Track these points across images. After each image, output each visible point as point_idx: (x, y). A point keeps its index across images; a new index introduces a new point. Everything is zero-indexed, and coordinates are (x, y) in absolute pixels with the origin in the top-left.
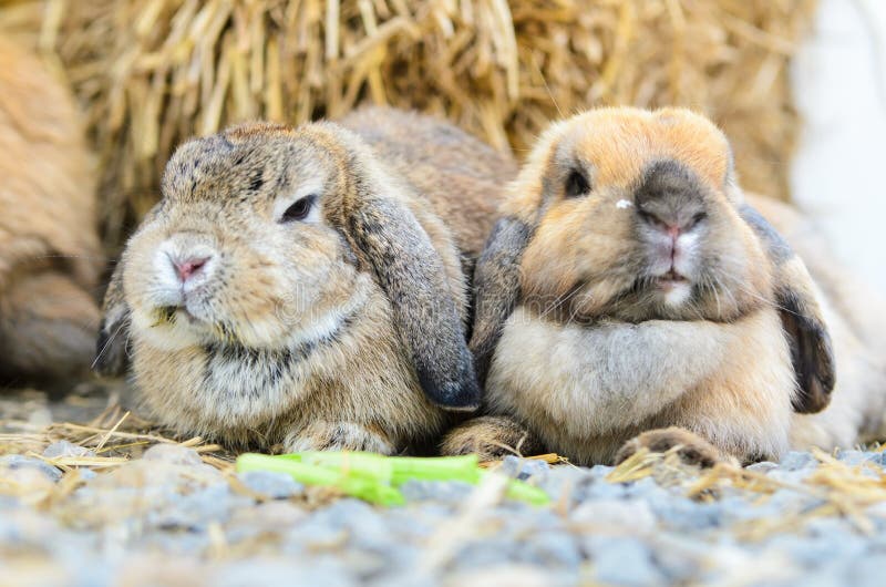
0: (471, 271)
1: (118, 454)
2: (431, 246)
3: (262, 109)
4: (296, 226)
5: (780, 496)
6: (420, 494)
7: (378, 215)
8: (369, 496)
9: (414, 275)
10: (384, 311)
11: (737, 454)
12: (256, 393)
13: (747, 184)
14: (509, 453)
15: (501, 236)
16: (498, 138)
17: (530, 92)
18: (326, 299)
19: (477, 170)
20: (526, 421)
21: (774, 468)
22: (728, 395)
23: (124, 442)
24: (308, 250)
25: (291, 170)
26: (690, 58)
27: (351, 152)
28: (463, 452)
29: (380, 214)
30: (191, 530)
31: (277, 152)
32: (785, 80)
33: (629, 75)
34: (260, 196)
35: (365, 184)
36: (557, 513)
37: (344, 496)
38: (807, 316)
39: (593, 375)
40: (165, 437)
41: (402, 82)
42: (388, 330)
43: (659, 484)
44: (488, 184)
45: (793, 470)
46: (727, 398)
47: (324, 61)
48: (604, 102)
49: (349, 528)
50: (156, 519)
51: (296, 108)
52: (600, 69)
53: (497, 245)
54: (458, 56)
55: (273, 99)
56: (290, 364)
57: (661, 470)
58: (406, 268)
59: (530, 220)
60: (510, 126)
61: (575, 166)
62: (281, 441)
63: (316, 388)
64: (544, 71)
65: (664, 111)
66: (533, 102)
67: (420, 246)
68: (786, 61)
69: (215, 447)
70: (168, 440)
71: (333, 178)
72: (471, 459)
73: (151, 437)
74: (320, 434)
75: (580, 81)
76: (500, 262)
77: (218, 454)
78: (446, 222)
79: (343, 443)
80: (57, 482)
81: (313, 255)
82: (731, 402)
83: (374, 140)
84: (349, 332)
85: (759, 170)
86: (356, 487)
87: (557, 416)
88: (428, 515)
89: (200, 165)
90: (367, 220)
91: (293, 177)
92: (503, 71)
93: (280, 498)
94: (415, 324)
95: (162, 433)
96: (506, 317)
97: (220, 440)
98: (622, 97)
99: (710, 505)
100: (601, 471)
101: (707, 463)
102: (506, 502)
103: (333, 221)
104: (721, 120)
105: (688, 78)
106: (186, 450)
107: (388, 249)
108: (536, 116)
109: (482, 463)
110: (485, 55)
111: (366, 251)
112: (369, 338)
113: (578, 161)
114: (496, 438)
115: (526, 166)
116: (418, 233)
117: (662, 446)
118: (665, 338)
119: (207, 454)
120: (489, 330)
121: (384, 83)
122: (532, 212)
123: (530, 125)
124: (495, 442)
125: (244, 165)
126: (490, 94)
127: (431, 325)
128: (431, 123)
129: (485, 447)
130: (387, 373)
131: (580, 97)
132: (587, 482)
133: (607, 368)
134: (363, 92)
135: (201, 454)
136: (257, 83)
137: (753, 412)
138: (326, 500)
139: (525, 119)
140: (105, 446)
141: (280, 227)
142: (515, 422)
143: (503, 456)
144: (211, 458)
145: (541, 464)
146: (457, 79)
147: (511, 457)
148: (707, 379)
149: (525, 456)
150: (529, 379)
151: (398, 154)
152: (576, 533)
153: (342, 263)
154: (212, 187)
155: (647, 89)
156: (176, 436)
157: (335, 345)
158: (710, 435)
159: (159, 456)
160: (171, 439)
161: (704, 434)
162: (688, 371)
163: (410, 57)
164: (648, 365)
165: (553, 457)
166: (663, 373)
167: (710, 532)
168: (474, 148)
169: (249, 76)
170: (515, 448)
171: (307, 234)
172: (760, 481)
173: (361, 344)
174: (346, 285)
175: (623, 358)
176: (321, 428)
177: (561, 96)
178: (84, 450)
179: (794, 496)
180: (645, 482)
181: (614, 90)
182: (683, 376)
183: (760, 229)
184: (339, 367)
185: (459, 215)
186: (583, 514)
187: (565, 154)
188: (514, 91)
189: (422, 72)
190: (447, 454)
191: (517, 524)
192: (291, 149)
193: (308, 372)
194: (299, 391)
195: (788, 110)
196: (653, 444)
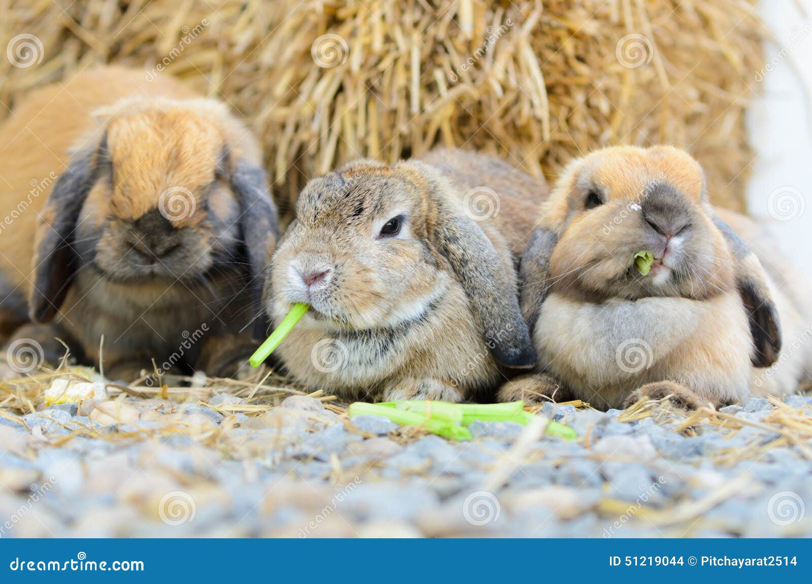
0: (518, 267)
1: (263, 402)
2: (494, 250)
3: (365, 152)
4: (390, 241)
5: (745, 430)
6: (483, 432)
7: (454, 229)
8: (446, 433)
9: (483, 274)
10: (461, 298)
11: (711, 400)
12: (370, 362)
13: (715, 201)
14: (547, 400)
15: (537, 242)
16: (536, 170)
17: (558, 136)
18: (413, 290)
19: (520, 193)
20: (559, 375)
21: (740, 410)
22: (703, 354)
23: (267, 393)
24: (398, 257)
25: (385, 199)
26: (674, 111)
27: (433, 182)
28: (513, 400)
29: (457, 228)
30: (316, 459)
31: (374, 187)
32: (742, 125)
33: (630, 123)
34: (362, 219)
35: (445, 206)
36: (584, 445)
37: (428, 433)
38: (760, 296)
39: (603, 340)
40: (297, 390)
41: (466, 130)
42: (465, 314)
43: (657, 422)
44: (528, 203)
45: (754, 411)
46: (702, 357)
47: (409, 115)
48: (611, 143)
49: (431, 457)
50: (291, 451)
51: (390, 149)
52: (609, 120)
53: (534, 250)
54: (506, 111)
55: (373, 142)
56: (394, 341)
57: (658, 413)
58: (476, 269)
59: (559, 231)
60: (543, 162)
61: (592, 188)
62: (382, 392)
63: (413, 357)
64: (568, 121)
65: (655, 148)
66: (561, 143)
67: (487, 251)
68: (743, 111)
69: (333, 397)
70: (298, 392)
71: (418, 205)
72: (519, 404)
73: (287, 389)
74: (410, 387)
75: (595, 128)
76: (537, 261)
77: (336, 402)
78: (502, 233)
79: (426, 393)
80: (219, 423)
81: (401, 260)
82: (706, 360)
83: (446, 172)
84: (435, 314)
85: (724, 190)
86: (436, 426)
87: (579, 370)
88: (490, 447)
89: (322, 198)
90: (447, 233)
91: (387, 204)
92: (539, 121)
93: (381, 435)
94: (485, 309)
95: (295, 387)
96: (543, 301)
97: (337, 392)
98: (625, 138)
99: (695, 438)
100: (613, 413)
101: (691, 407)
102: (546, 438)
103: (418, 235)
104: (696, 154)
105: (672, 125)
106: (313, 400)
107: (463, 255)
108: (563, 153)
109: (526, 408)
110: (526, 110)
111: (447, 256)
112: (450, 319)
113: (594, 185)
114: (538, 389)
115: (555, 190)
116: (484, 241)
117: (659, 395)
118: (654, 311)
119: (328, 402)
120: (531, 312)
121: (452, 131)
122: (560, 224)
123: (558, 161)
124: (536, 393)
125: (351, 197)
126: (529, 138)
127: (496, 310)
128: (486, 159)
129: (530, 396)
130: (463, 344)
131: (594, 139)
132: (605, 422)
133: (613, 335)
134: (438, 137)
135: (323, 402)
136: (361, 132)
137: (722, 366)
138: (414, 437)
139: (555, 155)
140: (255, 396)
141: (377, 242)
142: (551, 377)
143: (543, 402)
144: (330, 405)
145: (570, 408)
146: (506, 127)
147: (548, 403)
148: (687, 341)
149: (557, 401)
150: (559, 344)
151: (464, 182)
152: (597, 460)
153: (425, 264)
154: (328, 215)
155: (643, 133)
156: (305, 389)
157: (426, 324)
158: (692, 384)
159: (293, 405)
160: (302, 391)
161: (687, 384)
162: (673, 336)
163: (471, 112)
164: (642, 331)
165: (578, 402)
166: (654, 337)
167: (696, 459)
168: (517, 177)
169: (355, 126)
170: (551, 397)
171: (397, 246)
172: (730, 420)
173: (445, 323)
174: (428, 280)
175: (623, 326)
176: (410, 383)
177: (581, 138)
178: (239, 399)
179: (756, 431)
180: (646, 421)
181: (619, 134)
182: (669, 339)
183: (727, 235)
184: (429, 340)
185: (509, 226)
186: (602, 445)
187: (585, 180)
188: (547, 136)
189: (480, 122)
190: (502, 401)
191: (555, 454)
192: (386, 184)
193: (408, 345)
194: (400, 360)
195: (745, 147)
196: (652, 393)
